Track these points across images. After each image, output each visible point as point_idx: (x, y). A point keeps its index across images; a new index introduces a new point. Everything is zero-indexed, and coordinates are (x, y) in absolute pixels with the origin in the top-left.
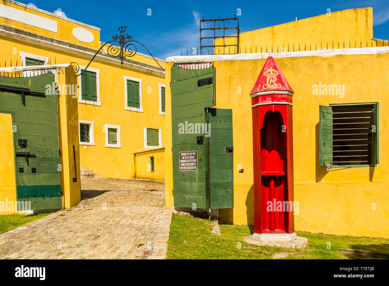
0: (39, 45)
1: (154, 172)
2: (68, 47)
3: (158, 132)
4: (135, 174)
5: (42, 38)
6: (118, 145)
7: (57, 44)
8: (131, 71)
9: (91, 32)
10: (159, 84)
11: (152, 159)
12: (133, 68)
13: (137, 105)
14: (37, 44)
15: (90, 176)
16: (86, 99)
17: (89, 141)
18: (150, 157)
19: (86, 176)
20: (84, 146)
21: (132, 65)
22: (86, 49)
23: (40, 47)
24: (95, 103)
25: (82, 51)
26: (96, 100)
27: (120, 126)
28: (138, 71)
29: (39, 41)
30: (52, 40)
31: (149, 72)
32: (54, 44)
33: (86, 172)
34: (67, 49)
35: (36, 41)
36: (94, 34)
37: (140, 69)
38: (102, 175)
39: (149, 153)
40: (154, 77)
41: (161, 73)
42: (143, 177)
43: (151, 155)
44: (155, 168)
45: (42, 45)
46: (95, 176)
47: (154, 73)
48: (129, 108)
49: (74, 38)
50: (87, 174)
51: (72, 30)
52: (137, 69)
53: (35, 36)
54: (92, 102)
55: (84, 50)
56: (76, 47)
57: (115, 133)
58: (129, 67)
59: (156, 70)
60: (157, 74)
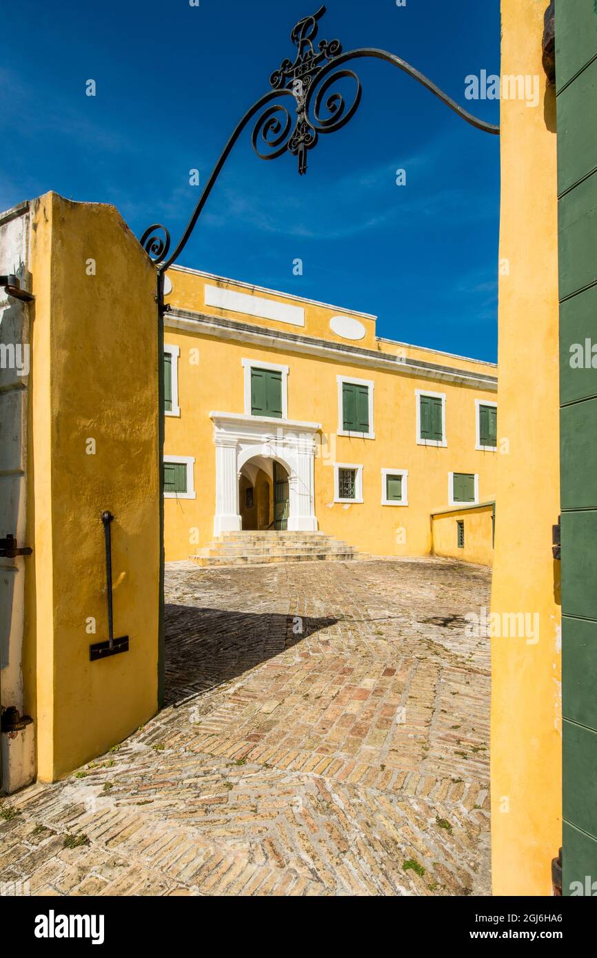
0: (274, 346)
1: (463, 547)
2: (321, 348)
3: (473, 478)
4: (432, 549)
5: (277, 334)
6: (404, 501)
7: (302, 344)
8: (428, 382)
9: (360, 321)
10: (476, 400)
11: (461, 524)
12: (432, 376)
13: (437, 435)
14: (270, 345)
15: (346, 557)
16: (349, 430)
17: (353, 497)
18: (457, 521)
19: (339, 557)
20: (346, 505)
21: (430, 371)
22: (350, 349)
23: (275, 350)
24: (366, 435)
25: (345, 353)
26: (367, 431)
27: (407, 470)
28: (440, 381)
29: (274, 340)
30: (295, 338)
31: (459, 381)
32: (298, 343)
33: (340, 548)
34: (319, 350)
35: (268, 340)
36: (366, 325)
37: (444, 378)
38: (368, 555)
39: (455, 515)
40: (467, 389)
41: (480, 382)
42: (445, 554)
43: (459, 518)
44: (465, 541)
45: (278, 346)
46: (354, 557)
47: (467, 383)
48: (423, 442)
49: (332, 333)
50: (342, 552)
51: (328, 320)
52: (438, 377)
53: (266, 332)
54: (360, 434)
55: (347, 351)
56: (334, 346)
57: (399, 482)
58: (425, 374)
59: (471, 378)
60: (472, 384)
